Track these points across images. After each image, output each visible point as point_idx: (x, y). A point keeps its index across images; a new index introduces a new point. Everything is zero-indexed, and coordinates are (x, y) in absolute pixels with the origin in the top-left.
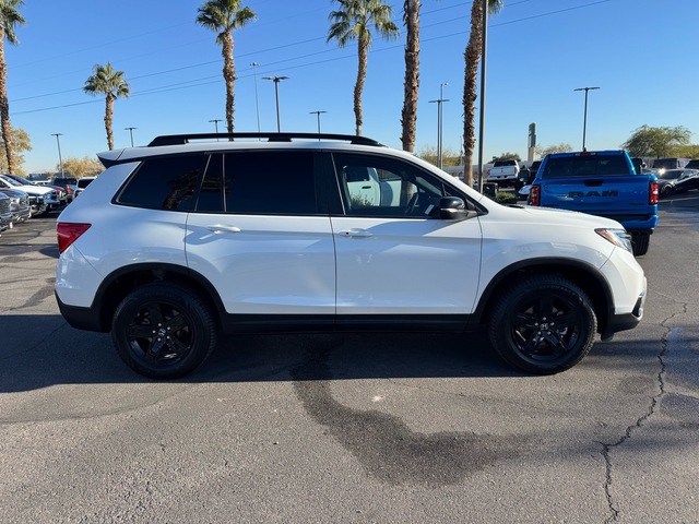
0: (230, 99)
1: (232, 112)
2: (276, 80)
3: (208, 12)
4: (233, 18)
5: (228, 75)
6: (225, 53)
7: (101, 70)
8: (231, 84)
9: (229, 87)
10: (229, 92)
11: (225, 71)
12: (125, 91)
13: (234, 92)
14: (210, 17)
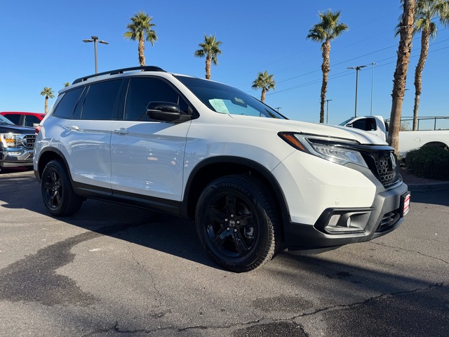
0: (325, 84)
1: (325, 92)
2: (358, 69)
3: (315, 31)
4: (332, 31)
5: (324, 69)
6: (324, 56)
7: (262, 75)
8: (326, 74)
9: (324, 76)
10: (324, 79)
11: (323, 66)
12: (272, 85)
13: (327, 79)
14: (316, 34)
